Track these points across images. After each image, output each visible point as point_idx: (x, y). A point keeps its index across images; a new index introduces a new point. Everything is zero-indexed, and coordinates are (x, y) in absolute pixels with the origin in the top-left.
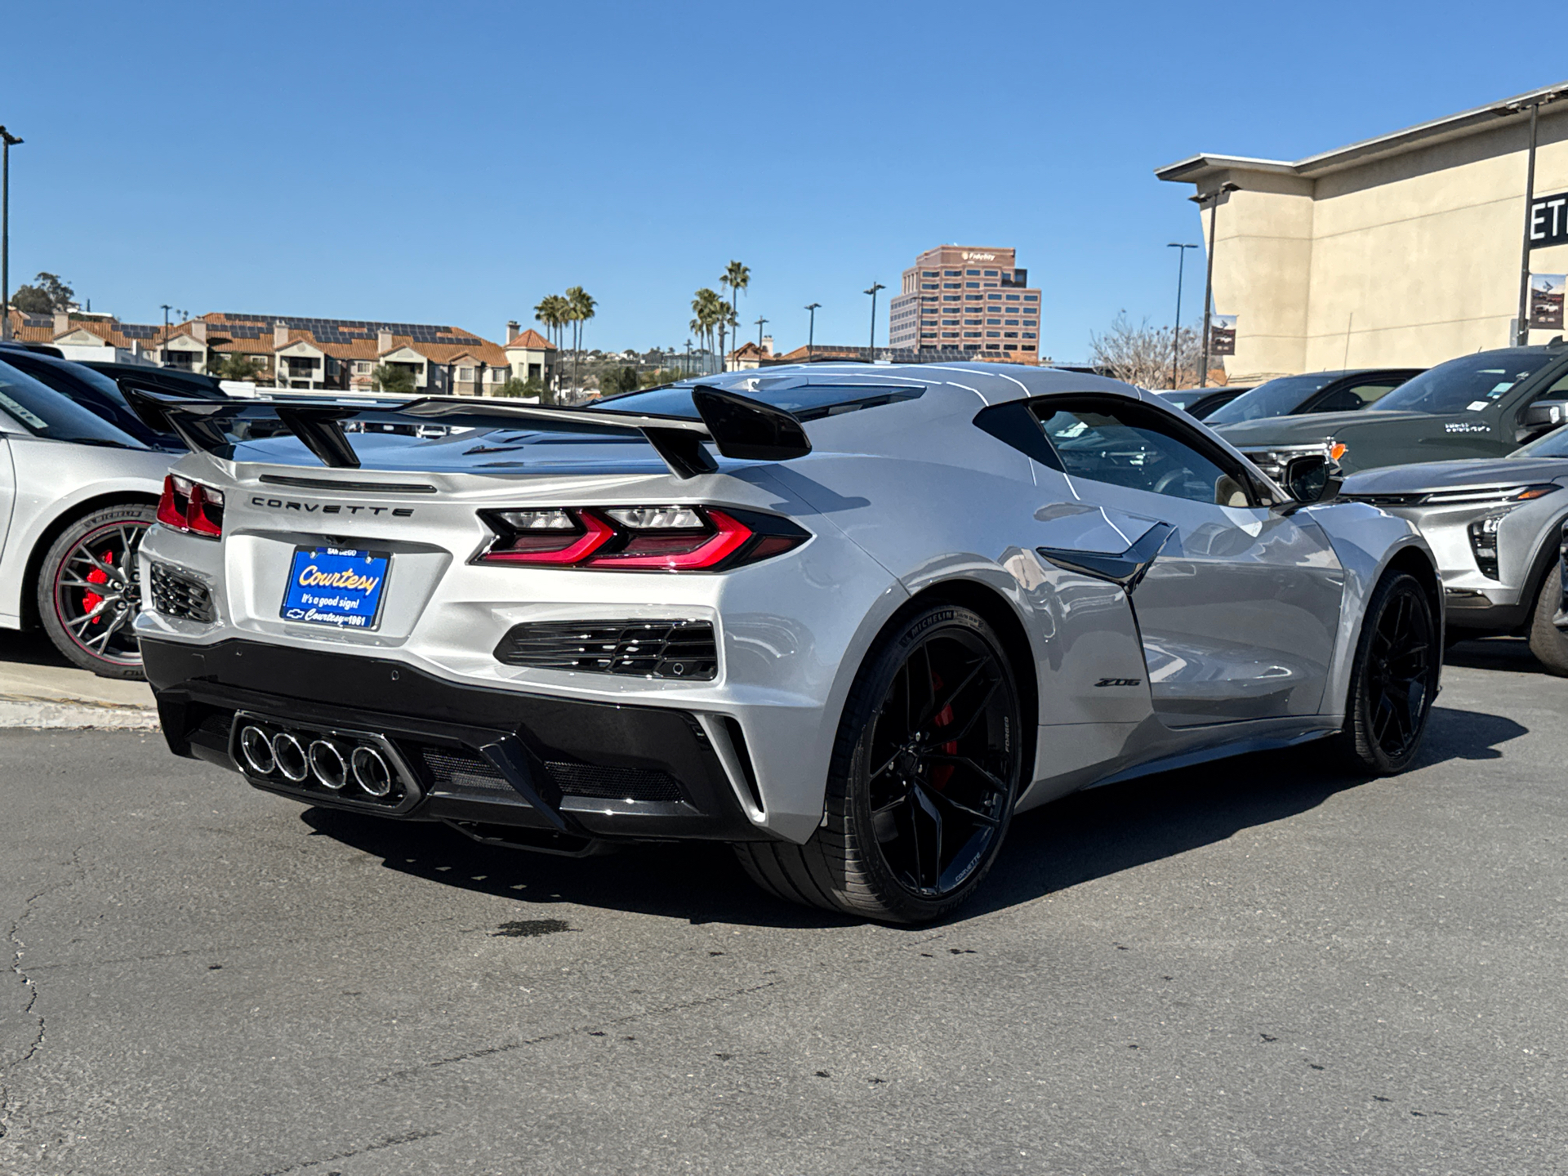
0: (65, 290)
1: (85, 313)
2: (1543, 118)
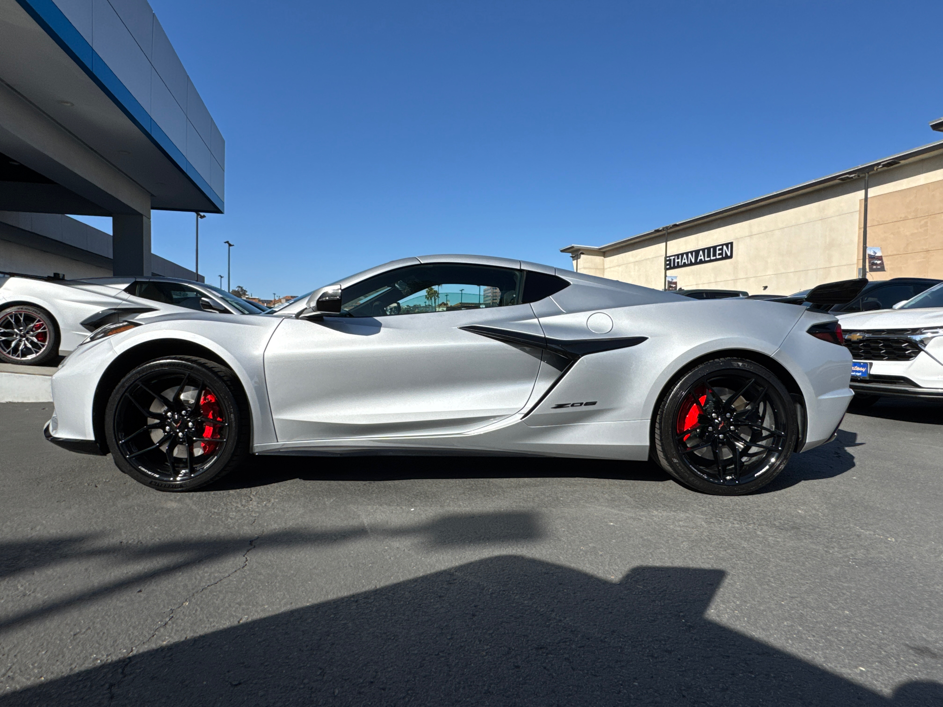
0: (245, 291)
1: (251, 297)
2: (669, 234)
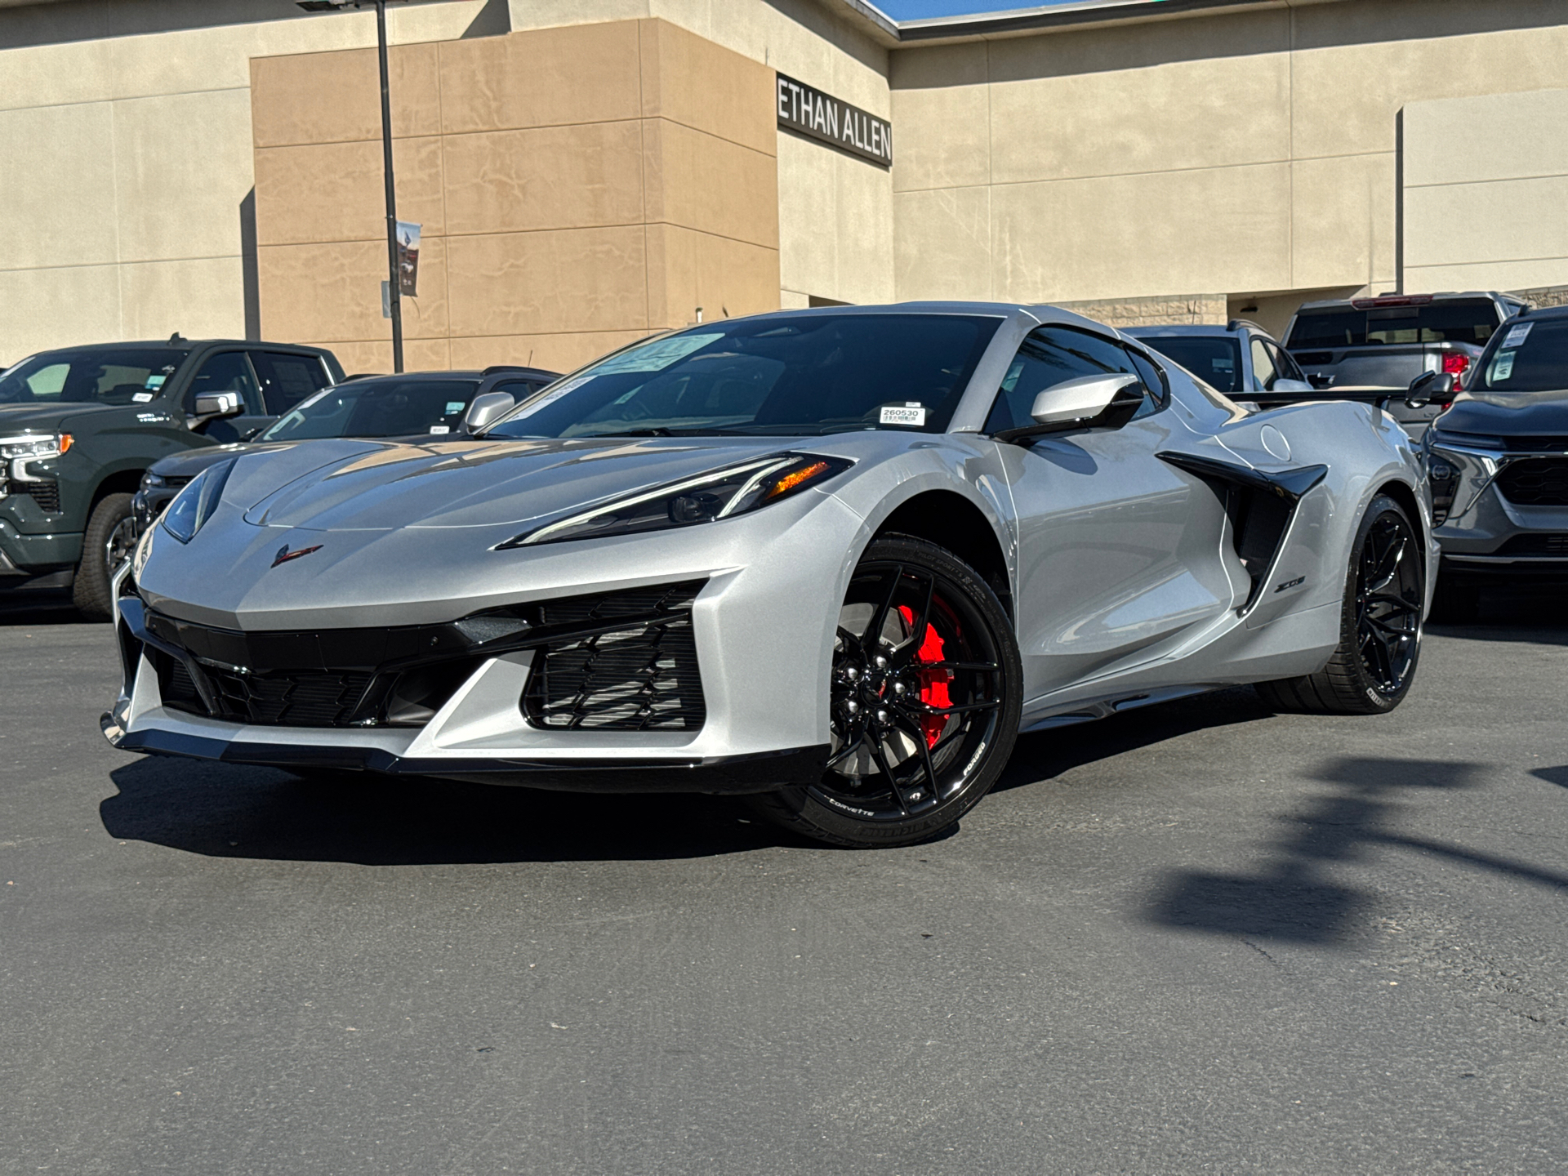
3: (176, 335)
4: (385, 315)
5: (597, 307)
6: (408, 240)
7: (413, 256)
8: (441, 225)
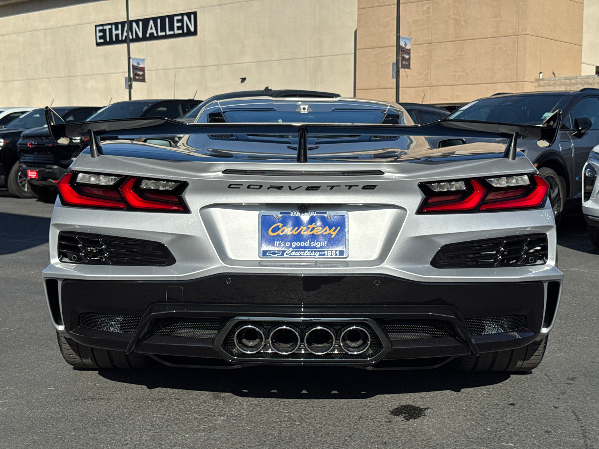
3: (267, 88)
4: (393, 77)
5: (494, 73)
6: (406, 45)
7: (408, 52)
8: (430, 38)
